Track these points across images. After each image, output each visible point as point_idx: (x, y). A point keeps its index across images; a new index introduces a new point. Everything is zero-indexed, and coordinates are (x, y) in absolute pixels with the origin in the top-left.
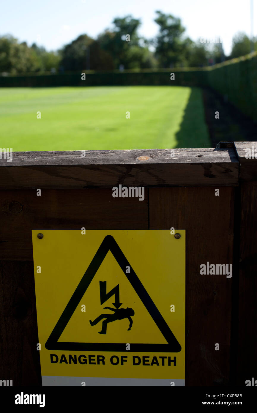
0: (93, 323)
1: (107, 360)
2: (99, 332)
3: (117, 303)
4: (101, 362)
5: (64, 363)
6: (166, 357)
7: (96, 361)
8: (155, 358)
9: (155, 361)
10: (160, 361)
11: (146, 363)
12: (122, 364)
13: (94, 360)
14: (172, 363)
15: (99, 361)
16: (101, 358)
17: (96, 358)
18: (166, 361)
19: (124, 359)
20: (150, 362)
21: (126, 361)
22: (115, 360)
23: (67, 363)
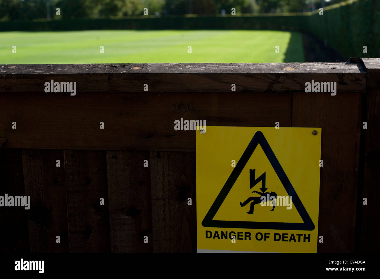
0: (243, 205)
1: (253, 236)
2: (247, 212)
3: (264, 188)
4: (248, 238)
5: (216, 238)
6: (302, 235)
7: (243, 237)
8: (293, 235)
9: (293, 238)
10: (297, 238)
11: (285, 239)
12: (265, 240)
13: (242, 236)
14: (307, 240)
15: (246, 236)
16: (248, 235)
17: (244, 234)
18: (302, 237)
19: (267, 235)
20: (288, 239)
21: (268, 237)
22: (259, 236)
23: (219, 238)
